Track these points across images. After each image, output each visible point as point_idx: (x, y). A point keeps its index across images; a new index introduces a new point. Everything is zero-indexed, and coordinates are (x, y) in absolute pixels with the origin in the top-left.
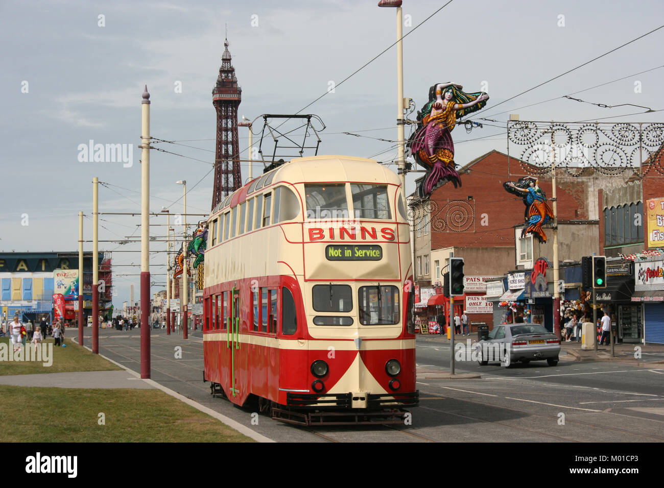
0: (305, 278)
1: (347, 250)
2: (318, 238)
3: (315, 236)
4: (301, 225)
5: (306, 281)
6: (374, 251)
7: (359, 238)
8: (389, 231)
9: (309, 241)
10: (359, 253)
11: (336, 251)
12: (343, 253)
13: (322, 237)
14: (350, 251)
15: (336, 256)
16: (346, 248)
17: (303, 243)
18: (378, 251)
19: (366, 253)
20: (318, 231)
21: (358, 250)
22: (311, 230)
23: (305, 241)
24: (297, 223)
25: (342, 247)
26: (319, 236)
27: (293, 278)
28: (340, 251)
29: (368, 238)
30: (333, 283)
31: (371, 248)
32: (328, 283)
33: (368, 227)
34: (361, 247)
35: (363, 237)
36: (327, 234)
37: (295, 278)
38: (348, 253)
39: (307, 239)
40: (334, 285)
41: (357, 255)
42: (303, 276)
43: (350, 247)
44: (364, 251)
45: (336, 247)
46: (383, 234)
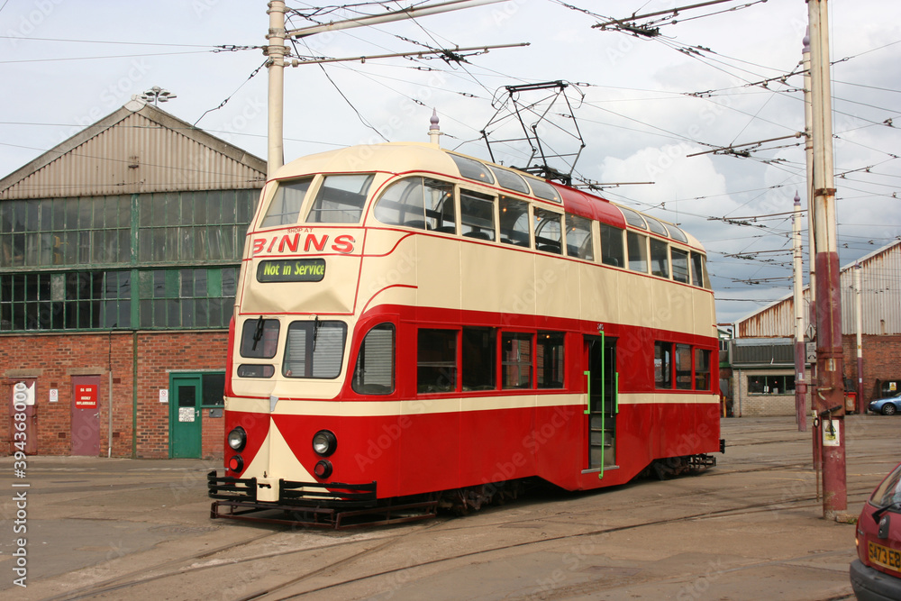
0: (240, 310)
5: (240, 314)
7: (301, 251)
8: (346, 240)
9: (251, 257)
10: (300, 271)
11: (273, 268)
12: (280, 270)
13: (262, 250)
14: (290, 267)
15: (273, 275)
16: (285, 264)
19: (308, 270)
20: (260, 243)
21: (299, 267)
22: (256, 241)
25: (280, 263)
28: (278, 267)
29: (313, 250)
31: (315, 263)
32: (258, 317)
33: (319, 233)
34: (304, 262)
35: (307, 248)
36: (267, 245)
38: (287, 271)
39: (251, 254)
40: (264, 320)
41: (296, 273)
42: (239, 308)
43: (292, 262)
44: (307, 267)
45: (274, 262)
46: (335, 244)
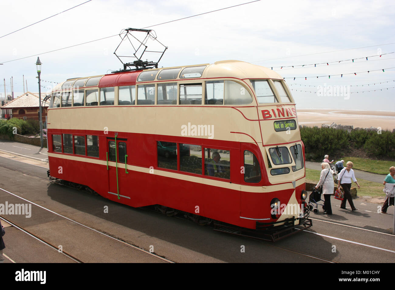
0: (263, 144)
1: (282, 123)
2: (268, 117)
3: (267, 116)
4: (256, 107)
5: (264, 146)
6: (292, 123)
7: (286, 117)
8: (294, 110)
9: (263, 119)
10: (286, 125)
11: (277, 125)
12: (280, 126)
13: (270, 116)
15: (278, 128)
16: (281, 123)
17: (259, 120)
18: (293, 123)
19: (289, 125)
20: (267, 112)
21: (286, 123)
22: (263, 111)
23: (260, 119)
24: (254, 106)
25: (279, 122)
26: (268, 115)
27: (255, 145)
28: (279, 124)
30: (279, 146)
31: (291, 122)
32: (275, 146)
33: (287, 108)
34: (287, 121)
35: (288, 115)
36: (271, 113)
37: (256, 144)
38: (282, 126)
39: (261, 117)
40: (280, 147)
41: (286, 127)
42: (262, 143)
45: (277, 122)
46: (293, 112)
